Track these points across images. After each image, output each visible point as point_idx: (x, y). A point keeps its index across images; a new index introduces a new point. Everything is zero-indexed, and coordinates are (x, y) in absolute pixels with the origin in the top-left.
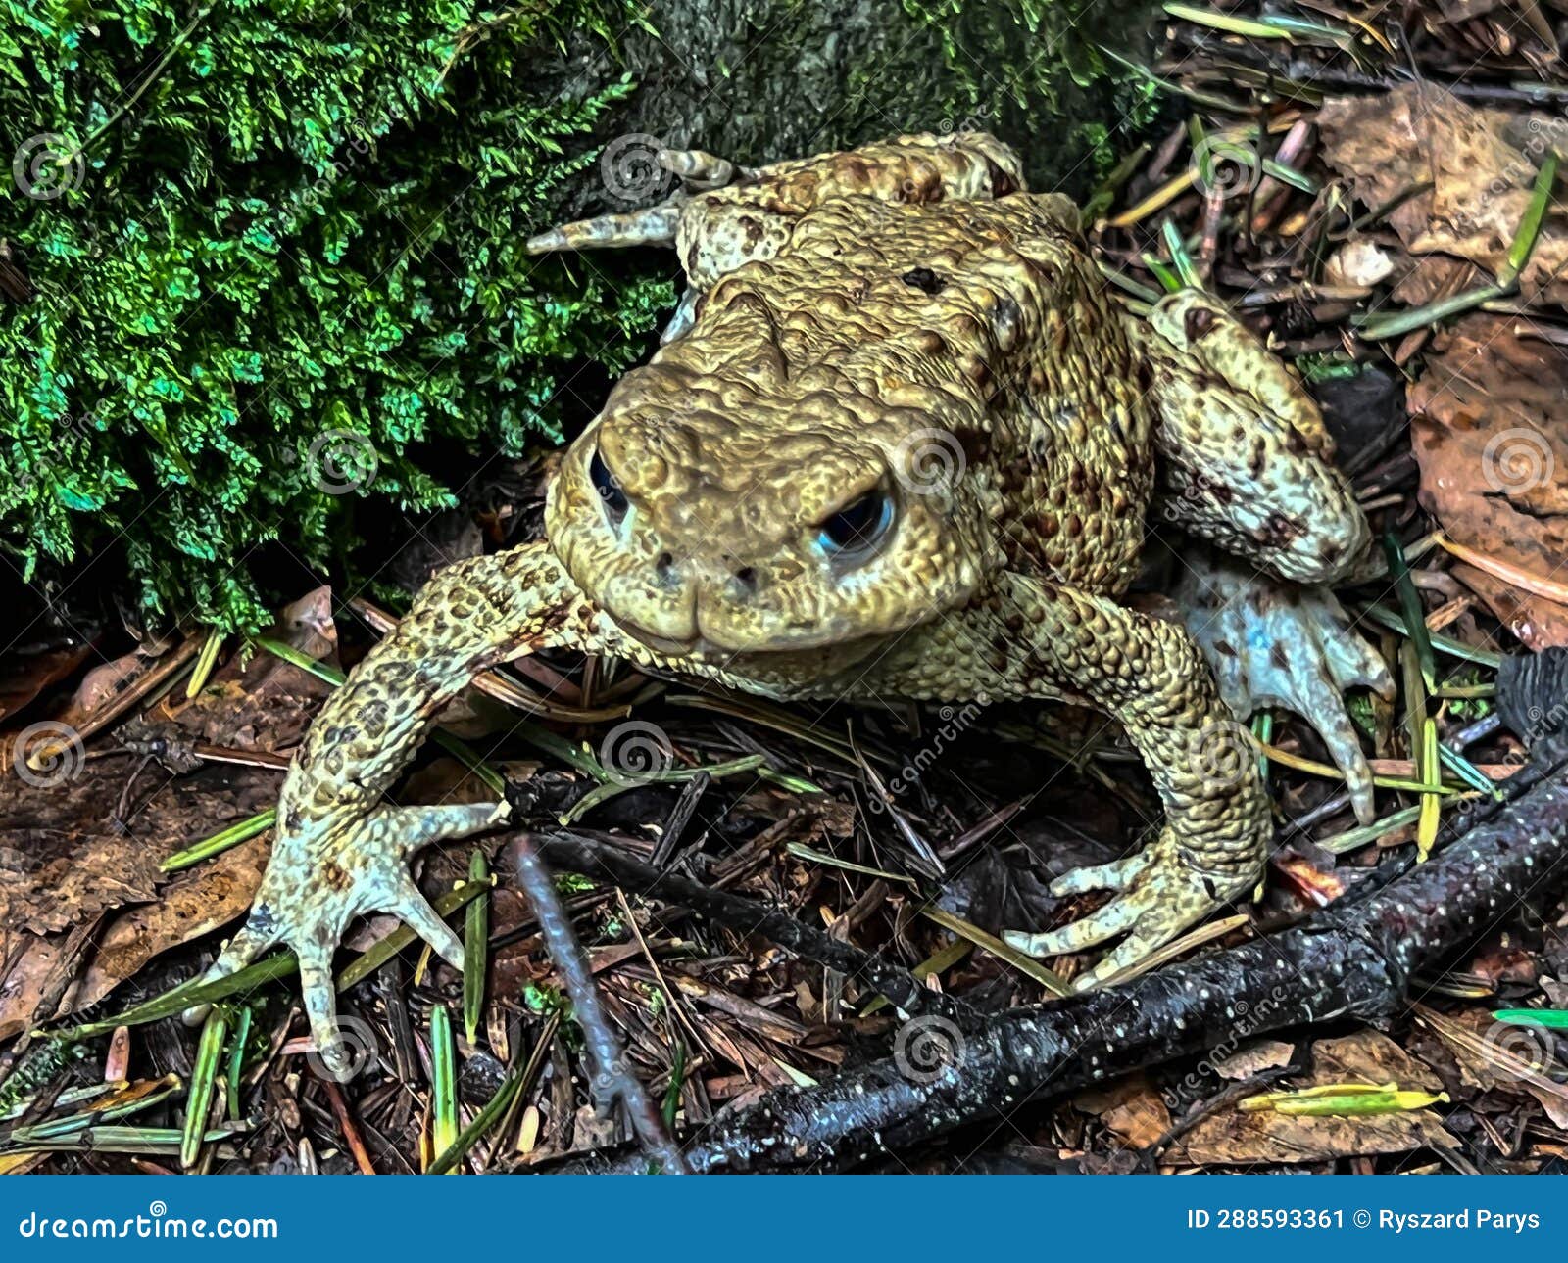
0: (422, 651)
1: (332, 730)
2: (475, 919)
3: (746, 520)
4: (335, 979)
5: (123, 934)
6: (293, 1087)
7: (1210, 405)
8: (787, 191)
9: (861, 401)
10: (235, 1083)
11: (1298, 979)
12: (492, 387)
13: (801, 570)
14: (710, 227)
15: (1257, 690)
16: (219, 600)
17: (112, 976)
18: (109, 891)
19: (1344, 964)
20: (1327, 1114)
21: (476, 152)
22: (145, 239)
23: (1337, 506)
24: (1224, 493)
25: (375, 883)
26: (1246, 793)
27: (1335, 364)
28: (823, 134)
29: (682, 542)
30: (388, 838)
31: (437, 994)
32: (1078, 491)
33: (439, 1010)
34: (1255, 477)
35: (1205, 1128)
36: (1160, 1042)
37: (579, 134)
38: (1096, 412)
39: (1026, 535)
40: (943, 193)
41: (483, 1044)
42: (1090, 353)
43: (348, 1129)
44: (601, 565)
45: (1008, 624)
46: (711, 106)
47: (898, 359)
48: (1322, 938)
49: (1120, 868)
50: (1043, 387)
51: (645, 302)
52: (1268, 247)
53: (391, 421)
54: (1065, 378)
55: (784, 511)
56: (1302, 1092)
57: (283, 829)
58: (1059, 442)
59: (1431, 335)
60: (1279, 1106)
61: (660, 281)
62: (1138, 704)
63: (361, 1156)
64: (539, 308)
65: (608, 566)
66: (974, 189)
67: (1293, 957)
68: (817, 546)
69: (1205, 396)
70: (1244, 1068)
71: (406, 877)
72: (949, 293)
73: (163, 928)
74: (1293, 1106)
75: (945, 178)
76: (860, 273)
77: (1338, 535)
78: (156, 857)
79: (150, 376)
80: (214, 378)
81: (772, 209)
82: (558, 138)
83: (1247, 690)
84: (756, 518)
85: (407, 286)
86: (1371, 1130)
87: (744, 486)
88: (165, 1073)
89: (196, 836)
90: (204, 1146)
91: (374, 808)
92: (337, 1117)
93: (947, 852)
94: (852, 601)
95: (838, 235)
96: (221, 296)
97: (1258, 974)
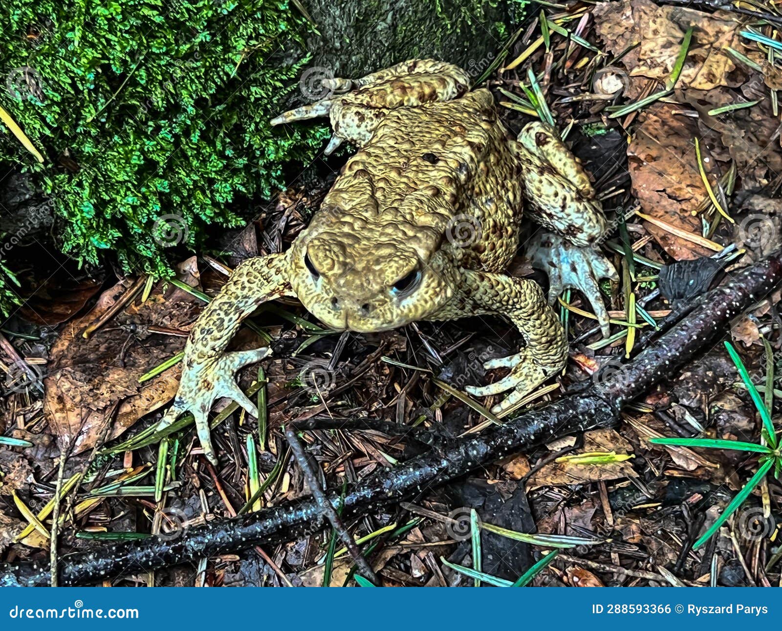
0: (237, 297)
1: (203, 329)
2: (261, 398)
3: (365, 284)
4: (209, 426)
5: (126, 408)
6: (196, 468)
7: (545, 182)
8: (374, 98)
9: (408, 225)
10: (174, 468)
11: (577, 417)
12: (257, 173)
13: (386, 302)
14: (344, 116)
15: (564, 282)
16: (154, 266)
17: (124, 426)
18: (120, 392)
19: (595, 409)
20: (588, 464)
21: (249, 90)
22: (121, 142)
23: (595, 221)
24: (550, 216)
25: (223, 387)
26: (558, 339)
27: (599, 129)
28: (388, 54)
29: (341, 294)
30: (226, 368)
31: (248, 427)
32: (494, 233)
33: (250, 436)
34: (563, 211)
35: (542, 470)
36: (525, 444)
37: (290, 79)
38: (501, 198)
39: (473, 254)
40: (437, 97)
41: (267, 448)
42: (497, 173)
43: (217, 484)
44: (310, 297)
45: (465, 292)
46: (342, 57)
47: (421, 202)
48: (586, 400)
49: (511, 359)
50: (480, 194)
51: (318, 135)
52: (572, 77)
53: (218, 195)
54: (488, 187)
55: (379, 280)
56: (579, 455)
57: (186, 367)
58: (486, 214)
59: (638, 114)
60: (572, 461)
61: (323, 127)
62: (516, 313)
63: (222, 493)
64: (276, 143)
65: (312, 298)
66: (450, 93)
67: (575, 408)
68: (392, 292)
69: (543, 178)
70: (557, 447)
71: (234, 383)
72: (441, 163)
73: (142, 405)
74: (576, 461)
75: (438, 90)
76: (405, 153)
77: (595, 232)
78: (136, 376)
79: (126, 195)
80: (150, 191)
81: (369, 107)
82: (281, 81)
83: (561, 282)
84: (369, 283)
85: (223, 142)
86: (605, 470)
87: (364, 268)
88: (146, 462)
89: (152, 366)
90: (163, 493)
91: (221, 356)
92: (212, 478)
93: (443, 354)
94: (406, 311)
95: (396, 133)
96: (152, 159)
97: (563, 416)
